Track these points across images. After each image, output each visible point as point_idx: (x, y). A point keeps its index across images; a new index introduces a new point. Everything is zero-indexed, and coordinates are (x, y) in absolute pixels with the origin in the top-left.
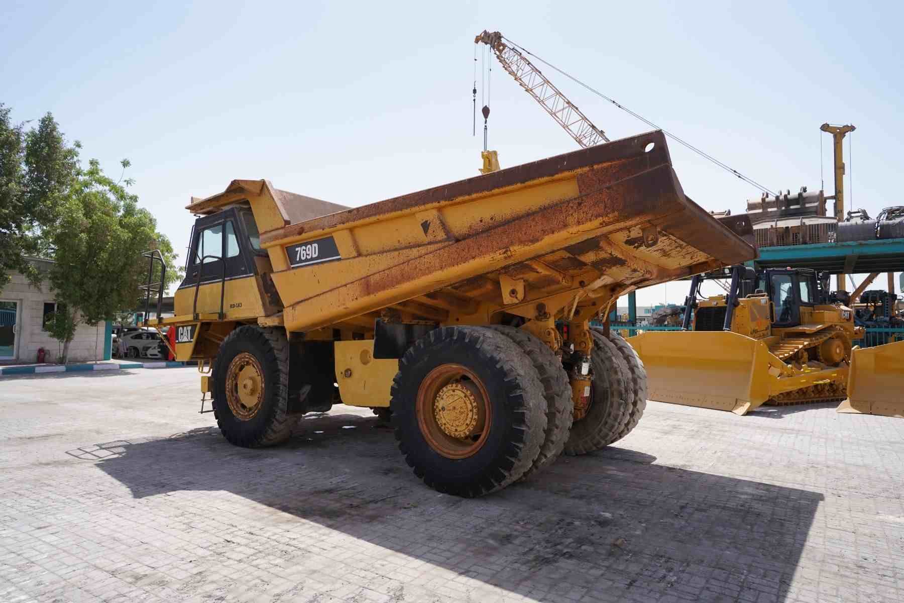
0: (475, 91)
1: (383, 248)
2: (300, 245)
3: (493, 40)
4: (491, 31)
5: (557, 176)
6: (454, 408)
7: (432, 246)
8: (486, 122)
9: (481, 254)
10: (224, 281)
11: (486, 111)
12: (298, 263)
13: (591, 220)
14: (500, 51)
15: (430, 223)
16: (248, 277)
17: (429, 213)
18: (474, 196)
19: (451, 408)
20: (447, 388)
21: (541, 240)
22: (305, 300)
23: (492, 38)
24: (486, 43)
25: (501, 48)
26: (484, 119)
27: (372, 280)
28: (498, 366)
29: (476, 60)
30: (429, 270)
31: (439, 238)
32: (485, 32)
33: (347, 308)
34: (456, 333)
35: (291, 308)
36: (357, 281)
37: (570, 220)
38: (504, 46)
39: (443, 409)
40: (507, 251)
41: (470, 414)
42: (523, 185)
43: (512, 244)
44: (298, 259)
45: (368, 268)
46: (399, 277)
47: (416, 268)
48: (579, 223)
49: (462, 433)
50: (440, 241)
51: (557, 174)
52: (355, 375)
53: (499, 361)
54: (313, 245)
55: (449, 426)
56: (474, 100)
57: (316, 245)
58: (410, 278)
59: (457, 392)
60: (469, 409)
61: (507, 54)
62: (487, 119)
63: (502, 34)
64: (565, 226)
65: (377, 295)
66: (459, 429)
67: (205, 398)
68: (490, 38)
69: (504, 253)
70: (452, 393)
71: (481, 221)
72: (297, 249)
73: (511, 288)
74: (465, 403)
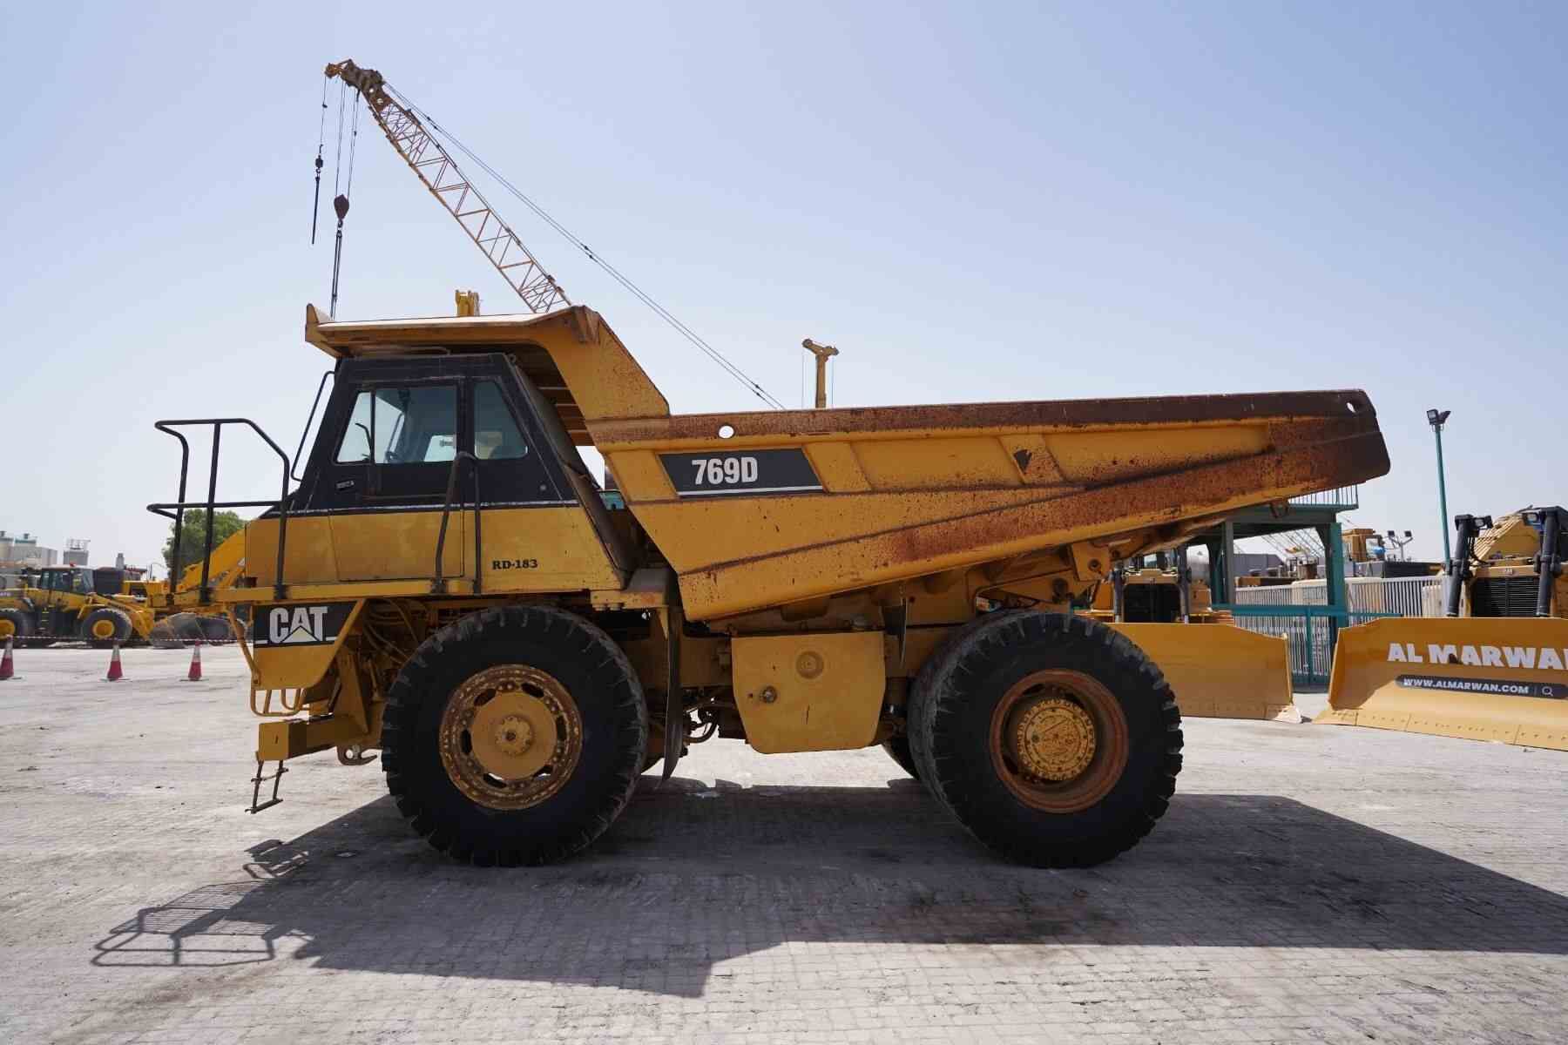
0: (319, 163)
1: (923, 482)
2: (708, 456)
3: (368, 84)
4: (363, 64)
5: (1243, 422)
6: (1056, 736)
7: (1041, 490)
8: (340, 225)
9: (1137, 510)
10: (446, 511)
11: (342, 205)
12: (698, 488)
13: (1293, 484)
14: (380, 108)
15: (1031, 454)
16: (561, 506)
17: (1028, 439)
18: (1118, 426)
19: (1051, 736)
20: (1039, 706)
21: (1227, 500)
22: (743, 562)
23: (365, 79)
24: (350, 83)
25: (380, 101)
26: (337, 220)
27: (921, 533)
28: (1142, 669)
29: (325, 106)
30: (1042, 527)
31: (1049, 479)
32: (350, 62)
33: (860, 580)
34: (1067, 623)
35: (703, 575)
36: (884, 533)
37: (1266, 479)
38: (388, 100)
39: (1035, 739)
40: (1176, 510)
41: (1084, 743)
42: (1195, 424)
43: (1185, 502)
44: (699, 480)
45: (905, 514)
46: (981, 533)
47: (1016, 521)
48: (1278, 486)
49: (1069, 772)
50: (1050, 486)
51: (1246, 418)
52: (785, 697)
53: (1141, 662)
54: (745, 460)
55: (1046, 765)
56: (318, 179)
57: (754, 462)
58: (1003, 536)
59: (1058, 712)
60: (1082, 735)
61: (392, 117)
62: (344, 220)
63: (385, 78)
64: (1260, 487)
65: (933, 559)
66: (1064, 767)
67: (263, 774)
68: (361, 77)
69: (1173, 512)
70: (1051, 713)
71: (1115, 463)
72: (695, 462)
73: (1091, 558)
74: (1075, 727)
